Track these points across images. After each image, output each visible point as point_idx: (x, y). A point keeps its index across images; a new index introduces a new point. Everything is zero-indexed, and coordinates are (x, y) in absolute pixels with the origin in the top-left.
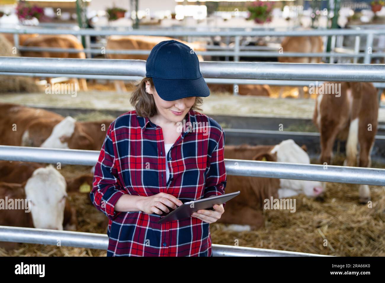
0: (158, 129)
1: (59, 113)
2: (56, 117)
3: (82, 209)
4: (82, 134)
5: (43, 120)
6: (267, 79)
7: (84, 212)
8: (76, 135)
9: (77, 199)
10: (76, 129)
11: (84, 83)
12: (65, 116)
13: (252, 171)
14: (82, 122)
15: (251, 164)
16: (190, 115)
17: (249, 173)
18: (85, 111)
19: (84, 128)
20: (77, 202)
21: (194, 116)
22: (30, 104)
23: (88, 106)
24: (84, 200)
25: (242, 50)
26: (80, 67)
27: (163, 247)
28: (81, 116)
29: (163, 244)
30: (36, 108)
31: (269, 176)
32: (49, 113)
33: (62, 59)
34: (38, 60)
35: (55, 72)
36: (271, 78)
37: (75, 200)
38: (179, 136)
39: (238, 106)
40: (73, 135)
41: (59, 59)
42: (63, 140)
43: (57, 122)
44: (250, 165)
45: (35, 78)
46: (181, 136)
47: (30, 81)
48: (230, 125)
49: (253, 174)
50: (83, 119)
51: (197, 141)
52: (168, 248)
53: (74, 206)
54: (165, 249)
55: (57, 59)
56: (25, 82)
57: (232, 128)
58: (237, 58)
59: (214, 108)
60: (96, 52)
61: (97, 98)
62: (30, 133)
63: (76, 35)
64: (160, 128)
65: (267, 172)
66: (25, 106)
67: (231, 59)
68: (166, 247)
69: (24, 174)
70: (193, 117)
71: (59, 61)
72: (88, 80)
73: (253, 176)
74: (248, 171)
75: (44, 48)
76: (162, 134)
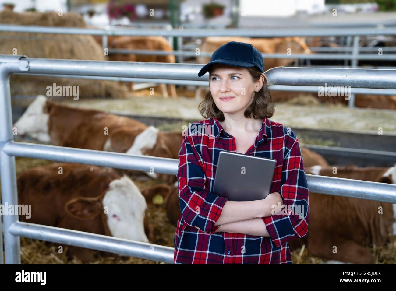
0: (231, 138)
1: (143, 122)
2: (139, 125)
3: (161, 227)
4: (164, 146)
5: (126, 129)
6: (358, 87)
7: (162, 230)
8: (158, 148)
9: (157, 216)
10: (158, 139)
11: (173, 90)
12: (148, 125)
13: (338, 190)
14: (167, 132)
15: (338, 182)
16: (266, 125)
17: (335, 191)
18: (171, 121)
19: (167, 139)
20: (156, 219)
21: (270, 126)
22: (115, 111)
23: (175, 115)
24: (163, 218)
25: (361, 53)
26: (160, 72)
27: (228, 256)
28: (167, 125)
29: (227, 252)
30: (120, 115)
31: (359, 196)
32: (132, 121)
33: (143, 63)
34: (119, 64)
35: (136, 76)
36: (363, 86)
37: (153, 217)
38: (252, 145)
39: (351, 120)
40: (155, 146)
41: (140, 63)
42: (144, 151)
43: (140, 131)
44: (336, 183)
45: (121, 83)
46: (255, 145)
47: (116, 86)
48: (339, 144)
49: (340, 193)
50: (169, 129)
51: (271, 151)
52: (232, 256)
53: (153, 223)
54: (229, 257)
55: (138, 64)
56: (111, 88)
57: (341, 146)
58: (354, 63)
59: (320, 121)
60: (189, 54)
61: (186, 106)
62: (113, 142)
63: (166, 37)
64: (233, 138)
65: (356, 192)
66: (109, 113)
67: (349, 63)
68: (230, 256)
69: (102, 184)
70: (268, 127)
71: (140, 65)
72: (177, 87)
73: (340, 195)
74: (334, 189)
75: (131, 50)
76: (235, 144)
